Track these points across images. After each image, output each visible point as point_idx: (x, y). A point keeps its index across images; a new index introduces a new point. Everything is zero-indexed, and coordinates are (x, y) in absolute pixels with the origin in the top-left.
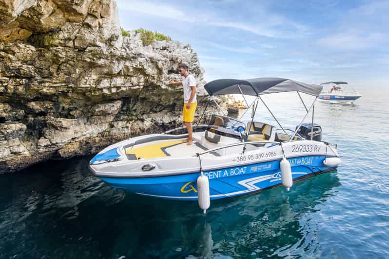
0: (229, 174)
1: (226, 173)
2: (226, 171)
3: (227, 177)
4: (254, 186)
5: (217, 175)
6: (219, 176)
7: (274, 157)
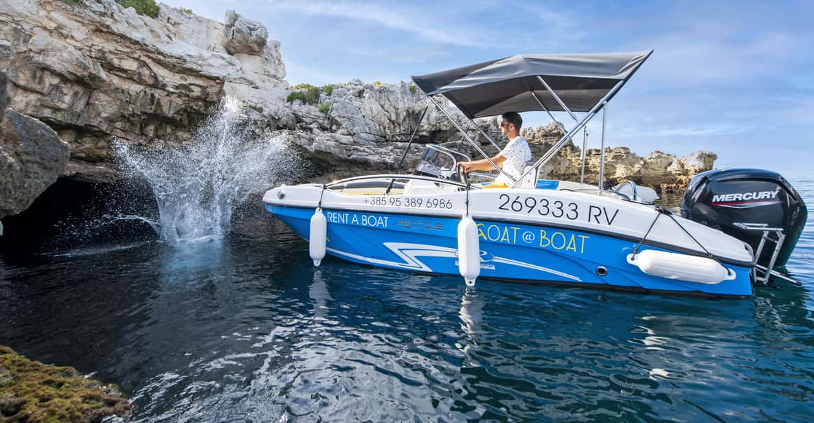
0: (360, 221)
1: (355, 220)
2: (355, 215)
3: (357, 226)
4: (415, 260)
5: (344, 219)
6: (345, 221)
7: (446, 209)
